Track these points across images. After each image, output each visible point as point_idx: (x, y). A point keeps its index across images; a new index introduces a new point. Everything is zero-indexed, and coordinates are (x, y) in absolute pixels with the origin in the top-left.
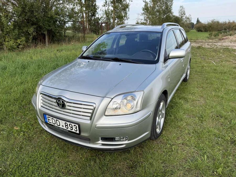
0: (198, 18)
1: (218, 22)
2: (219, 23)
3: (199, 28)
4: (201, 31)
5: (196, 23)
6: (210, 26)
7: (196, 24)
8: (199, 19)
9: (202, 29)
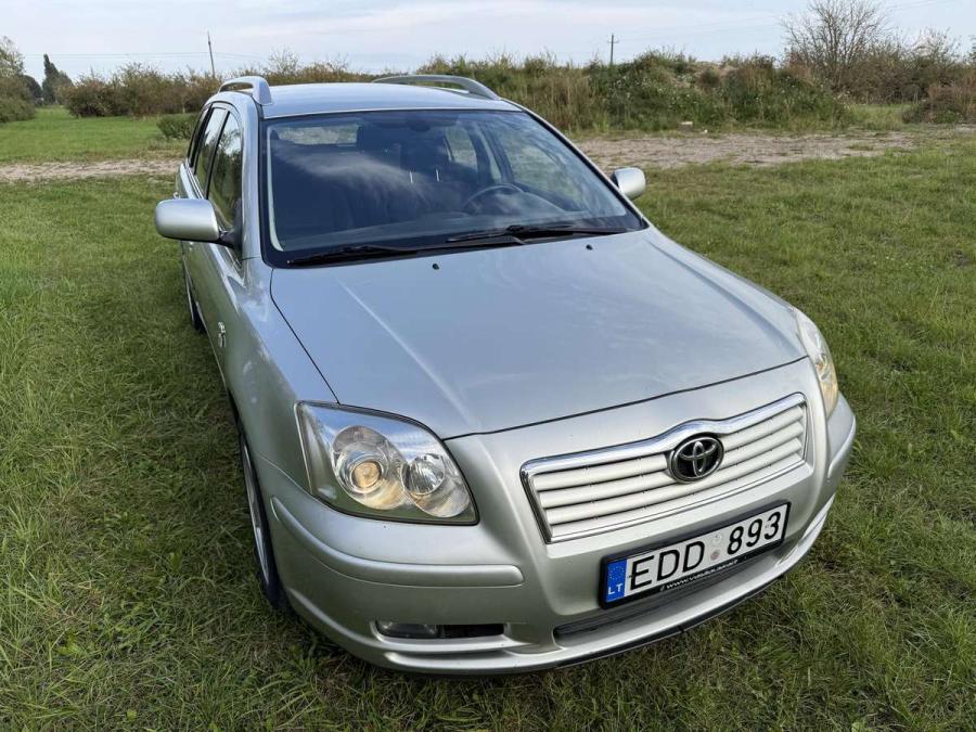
0: (46, 57)
1: (154, 77)
2: (159, 78)
3: (84, 101)
4: (98, 113)
5: (45, 77)
6: (133, 94)
7: (44, 84)
8: (51, 61)
9: (100, 105)
